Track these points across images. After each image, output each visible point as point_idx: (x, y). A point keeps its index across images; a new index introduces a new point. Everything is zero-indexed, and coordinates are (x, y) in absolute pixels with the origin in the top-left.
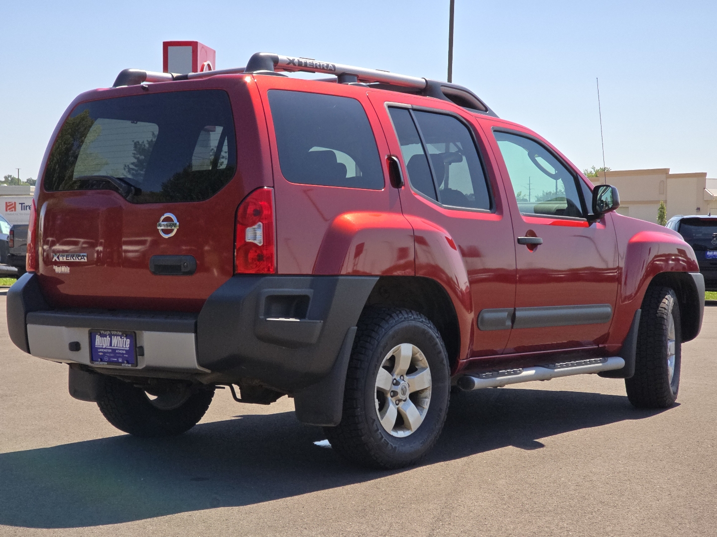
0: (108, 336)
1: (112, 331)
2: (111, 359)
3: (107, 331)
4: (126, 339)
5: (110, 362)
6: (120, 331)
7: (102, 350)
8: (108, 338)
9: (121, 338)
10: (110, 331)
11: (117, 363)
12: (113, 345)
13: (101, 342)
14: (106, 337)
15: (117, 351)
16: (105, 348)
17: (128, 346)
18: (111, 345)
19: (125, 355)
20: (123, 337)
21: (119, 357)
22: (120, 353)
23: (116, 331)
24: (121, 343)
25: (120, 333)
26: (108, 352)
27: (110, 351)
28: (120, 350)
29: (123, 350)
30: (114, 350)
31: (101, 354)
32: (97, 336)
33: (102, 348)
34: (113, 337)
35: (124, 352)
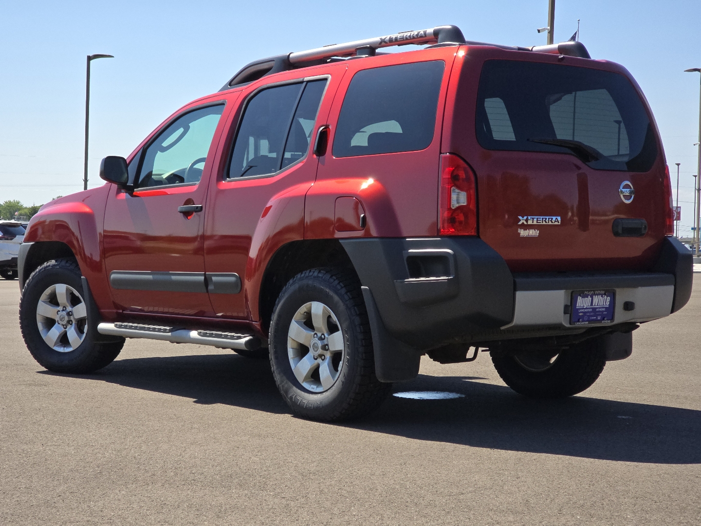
0: (589, 296)
1: (596, 290)
2: (591, 318)
3: (591, 291)
4: (607, 297)
5: (590, 321)
6: (602, 290)
7: (583, 311)
8: (590, 298)
9: (602, 296)
10: (594, 291)
11: (596, 321)
12: (594, 305)
13: (583, 303)
14: (588, 297)
15: (597, 310)
16: (586, 308)
17: (608, 304)
18: (592, 304)
19: (604, 313)
20: (604, 296)
21: (599, 315)
22: (600, 311)
23: (600, 290)
24: (601, 301)
25: (603, 292)
26: (588, 312)
27: (591, 310)
28: (600, 308)
29: (603, 308)
30: (594, 309)
31: (581, 314)
32: (579, 297)
33: (583, 309)
34: (594, 296)
35: (604, 309)
